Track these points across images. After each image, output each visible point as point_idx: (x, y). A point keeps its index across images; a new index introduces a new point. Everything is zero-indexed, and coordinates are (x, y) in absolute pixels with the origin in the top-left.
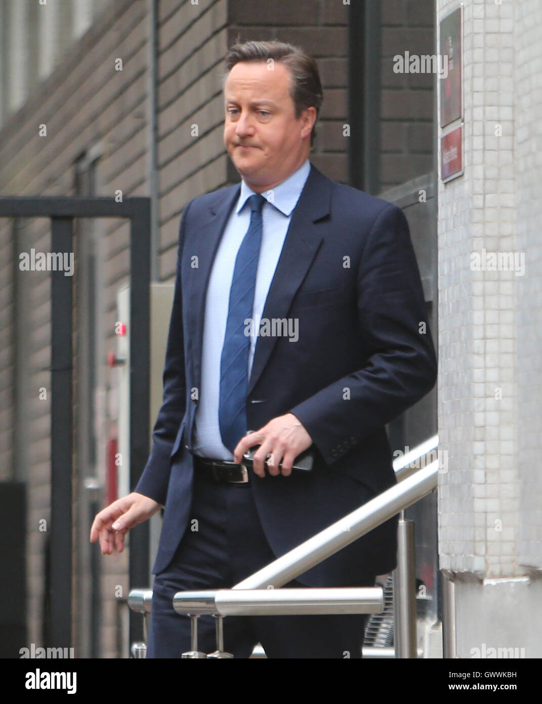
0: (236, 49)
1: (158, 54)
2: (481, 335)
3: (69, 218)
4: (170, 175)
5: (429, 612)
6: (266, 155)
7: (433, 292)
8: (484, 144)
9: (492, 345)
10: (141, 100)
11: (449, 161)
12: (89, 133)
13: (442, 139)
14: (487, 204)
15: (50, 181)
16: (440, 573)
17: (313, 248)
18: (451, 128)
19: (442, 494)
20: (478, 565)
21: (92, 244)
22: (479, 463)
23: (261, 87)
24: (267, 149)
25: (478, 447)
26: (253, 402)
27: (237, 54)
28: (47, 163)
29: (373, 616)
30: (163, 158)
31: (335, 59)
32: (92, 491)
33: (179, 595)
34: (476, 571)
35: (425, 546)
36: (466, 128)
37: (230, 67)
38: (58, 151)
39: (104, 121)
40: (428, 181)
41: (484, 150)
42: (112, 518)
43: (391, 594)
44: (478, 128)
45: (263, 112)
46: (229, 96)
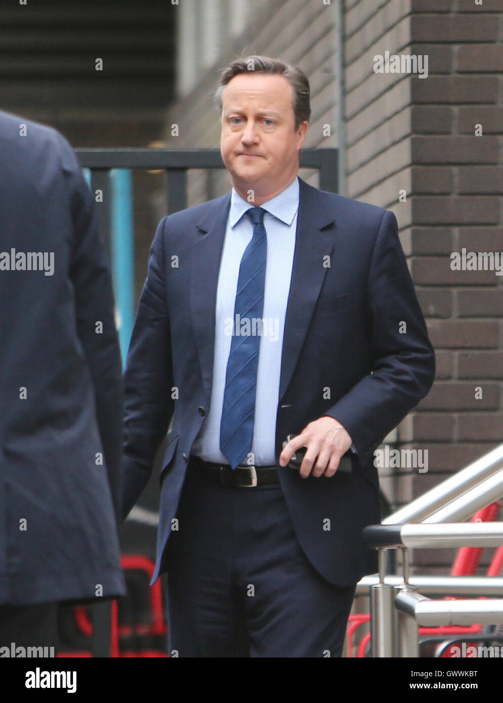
1: (344, 12)
4: (357, 126)
6: (269, 164)
10: (328, 56)
23: (268, 98)
24: (270, 159)
26: (283, 406)
30: (350, 110)
45: (268, 122)
46: (231, 107)
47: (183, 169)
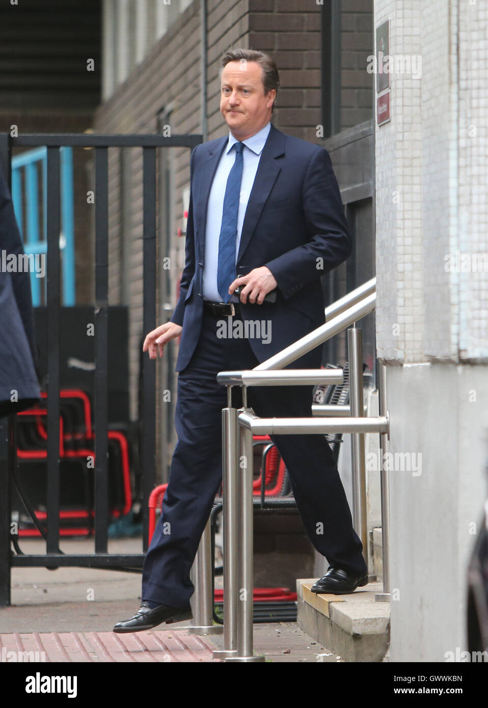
0: (230, 53)
1: (207, 49)
2: (402, 217)
3: (154, 147)
4: (213, 122)
5: (371, 384)
6: (247, 117)
7: (372, 192)
8: (403, 102)
9: (408, 223)
10: (197, 76)
11: (382, 112)
12: (165, 96)
13: (378, 100)
14: (405, 139)
15: (143, 125)
16: (377, 360)
17: (275, 174)
18: (383, 93)
19: (378, 312)
20: (400, 355)
21: (168, 163)
22: (400, 294)
24: (247, 114)
25: (400, 285)
26: (240, 267)
27: (230, 57)
28: (140, 114)
29: (337, 386)
30: (209, 112)
31: (312, 52)
32: (168, 311)
33: (221, 374)
34: (399, 359)
35: (368, 344)
36: (392, 93)
37: (225, 65)
38: (147, 108)
39: (174, 89)
40: (370, 125)
41: (403, 106)
42: (156, 337)
43: (348, 373)
44: (399, 93)
45: (246, 91)
46: (225, 81)
47: (106, 147)
